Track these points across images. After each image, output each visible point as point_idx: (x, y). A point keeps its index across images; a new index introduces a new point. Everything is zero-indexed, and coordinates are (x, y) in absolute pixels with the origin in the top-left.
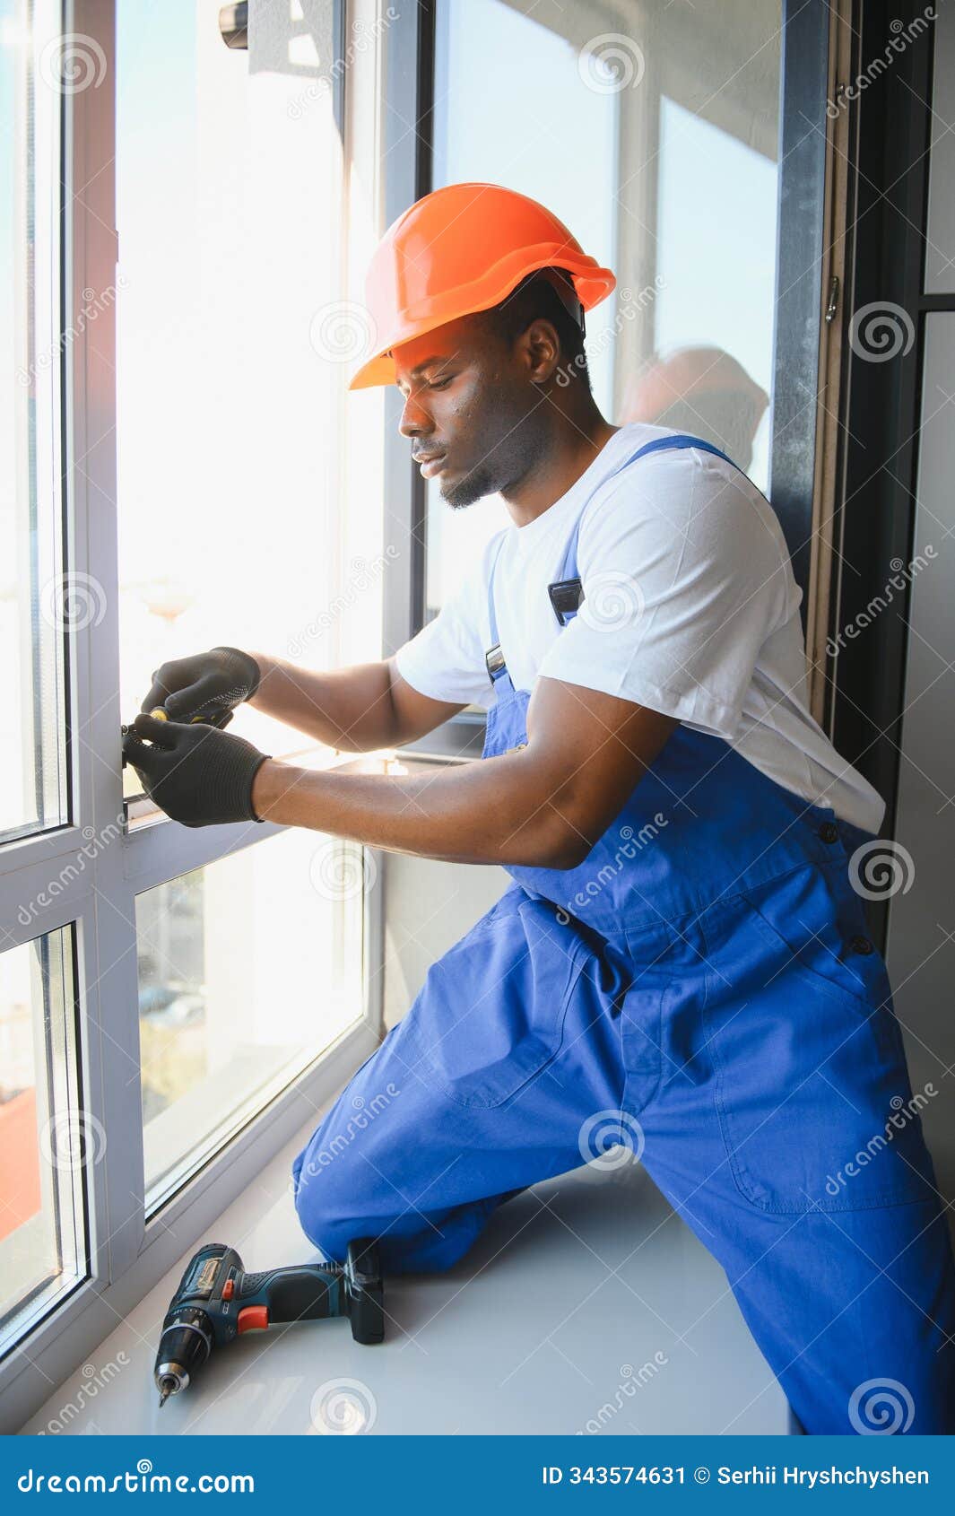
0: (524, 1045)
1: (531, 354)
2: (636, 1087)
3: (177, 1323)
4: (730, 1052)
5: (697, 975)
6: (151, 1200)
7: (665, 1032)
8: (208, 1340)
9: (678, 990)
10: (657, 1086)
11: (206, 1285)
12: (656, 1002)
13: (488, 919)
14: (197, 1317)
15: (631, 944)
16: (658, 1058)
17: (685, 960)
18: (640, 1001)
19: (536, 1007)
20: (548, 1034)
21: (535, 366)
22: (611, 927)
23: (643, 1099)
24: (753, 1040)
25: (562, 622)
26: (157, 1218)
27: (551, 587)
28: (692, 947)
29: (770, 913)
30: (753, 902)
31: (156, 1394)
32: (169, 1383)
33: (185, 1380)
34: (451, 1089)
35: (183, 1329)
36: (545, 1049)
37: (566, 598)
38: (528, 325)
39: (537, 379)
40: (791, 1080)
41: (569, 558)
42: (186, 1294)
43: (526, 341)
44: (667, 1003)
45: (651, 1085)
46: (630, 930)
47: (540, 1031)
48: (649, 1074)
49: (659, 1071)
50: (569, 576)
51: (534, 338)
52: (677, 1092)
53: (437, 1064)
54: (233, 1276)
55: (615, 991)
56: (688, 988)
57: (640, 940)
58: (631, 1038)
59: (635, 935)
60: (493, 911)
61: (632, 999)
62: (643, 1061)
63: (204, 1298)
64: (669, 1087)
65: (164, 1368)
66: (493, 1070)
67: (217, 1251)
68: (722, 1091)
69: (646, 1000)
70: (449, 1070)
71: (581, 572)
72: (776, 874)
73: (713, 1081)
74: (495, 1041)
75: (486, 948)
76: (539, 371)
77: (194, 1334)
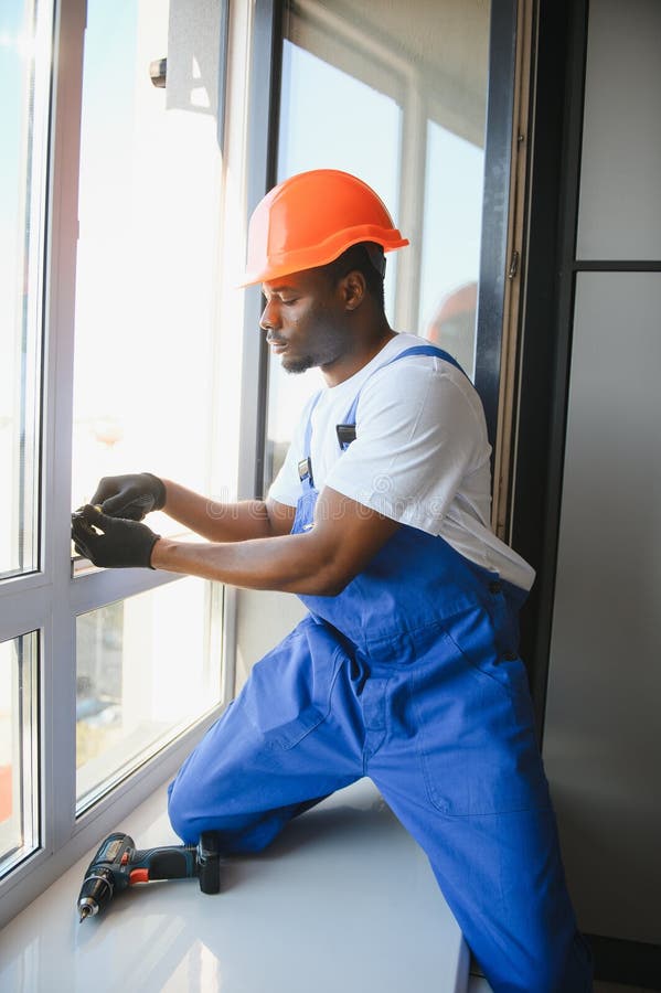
0: (308, 712)
1: (347, 290)
2: (373, 739)
3: (93, 876)
4: (427, 718)
5: (409, 670)
6: (80, 806)
7: (388, 704)
8: (111, 886)
9: (397, 679)
10: (384, 739)
11: (111, 856)
12: (383, 686)
13: (291, 637)
14: (105, 873)
15: (370, 649)
16: (383, 720)
17: (403, 660)
18: (374, 685)
19: (315, 691)
20: (322, 706)
21: (349, 299)
22: (359, 638)
23: (376, 745)
24: (441, 711)
25: (342, 447)
26: (83, 817)
27: (338, 427)
28: (407, 653)
29: (455, 633)
30: (445, 627)
31: (78, 916)
32: (87, 909)
33: (96, 909)
34: (262, 738)
35: (97, 879)
36: (320, 715)
37: (346, 435)
38: (348, 273)
39: (349, 308)
40: (461, 735)
41: (351, 413)
42: (99, 860)
43: (345, 283)
44: (391, 687)
45: (380, 738)
46: (369, 640)
47: (317, 704)
48: (380, 730)
49: (385, 728)
50: (350, 422)
51: (350, 280)
52: (395, 742)
53: (255, 723)
54: (128, 851)
55: (359, 679)
56: (403, 678)
57: (376, 646)
58: (367, 708)
59: (372, 643)
60: (294, 632)
61: (369, 684)
62: (375, 722)
63: (111, 863)
64: (391, 738)
65: (83, 901)
66: (288, 726)
67: (121, 837)
68: (422, 741)
69: (377, 685)
70: (262, 728)
71: (357, 422)
72: (459, 610)
73: (417, 736)
74: (290, 708)
75: (287, 654)
76: (351, 302)
77: (103, 882)
